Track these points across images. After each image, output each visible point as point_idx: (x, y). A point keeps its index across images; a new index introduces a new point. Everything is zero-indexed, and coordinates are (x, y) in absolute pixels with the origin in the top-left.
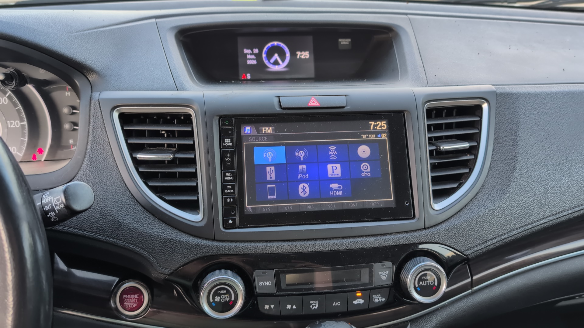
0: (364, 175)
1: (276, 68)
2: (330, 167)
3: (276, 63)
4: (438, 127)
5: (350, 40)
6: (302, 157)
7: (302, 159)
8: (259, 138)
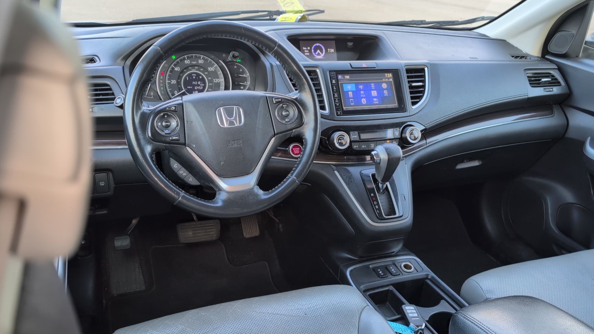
0: (385, 95)
1: (319, 57)
2: (372, 92)
3: (319, 54)
4: (412, 77)
5: (353, 43)
6: (361, 88)
7: (362, 89)
8: (345, 80)
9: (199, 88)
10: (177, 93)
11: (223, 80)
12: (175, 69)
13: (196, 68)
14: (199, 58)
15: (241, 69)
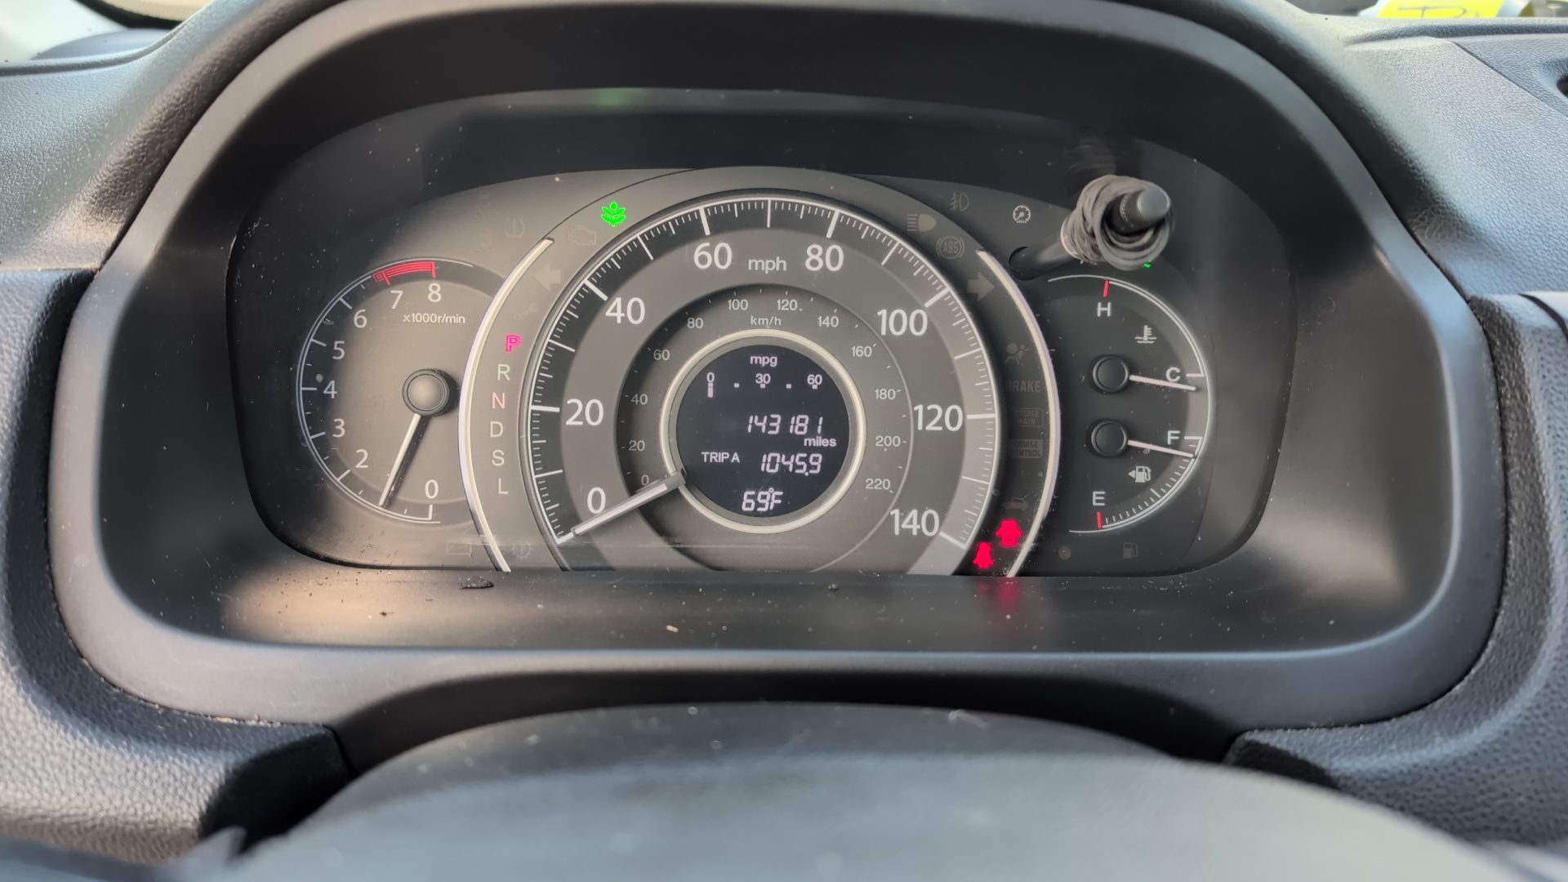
9: (790, 464)
10: (608, 507)
11: (995, 415)
12: (608, 313)
13: (787, 304)
14: (814, 226)
15: (1147, 330)
